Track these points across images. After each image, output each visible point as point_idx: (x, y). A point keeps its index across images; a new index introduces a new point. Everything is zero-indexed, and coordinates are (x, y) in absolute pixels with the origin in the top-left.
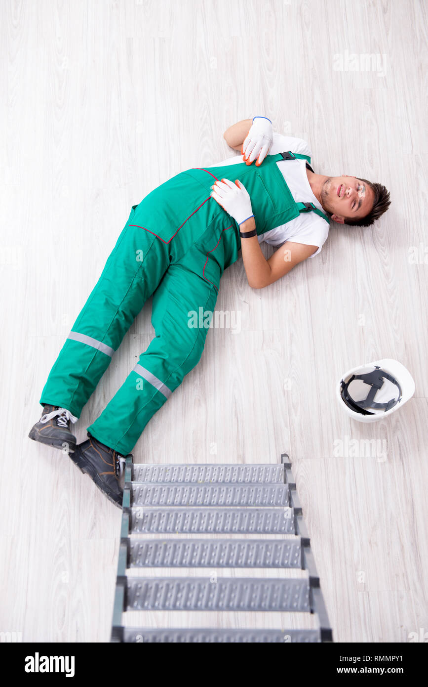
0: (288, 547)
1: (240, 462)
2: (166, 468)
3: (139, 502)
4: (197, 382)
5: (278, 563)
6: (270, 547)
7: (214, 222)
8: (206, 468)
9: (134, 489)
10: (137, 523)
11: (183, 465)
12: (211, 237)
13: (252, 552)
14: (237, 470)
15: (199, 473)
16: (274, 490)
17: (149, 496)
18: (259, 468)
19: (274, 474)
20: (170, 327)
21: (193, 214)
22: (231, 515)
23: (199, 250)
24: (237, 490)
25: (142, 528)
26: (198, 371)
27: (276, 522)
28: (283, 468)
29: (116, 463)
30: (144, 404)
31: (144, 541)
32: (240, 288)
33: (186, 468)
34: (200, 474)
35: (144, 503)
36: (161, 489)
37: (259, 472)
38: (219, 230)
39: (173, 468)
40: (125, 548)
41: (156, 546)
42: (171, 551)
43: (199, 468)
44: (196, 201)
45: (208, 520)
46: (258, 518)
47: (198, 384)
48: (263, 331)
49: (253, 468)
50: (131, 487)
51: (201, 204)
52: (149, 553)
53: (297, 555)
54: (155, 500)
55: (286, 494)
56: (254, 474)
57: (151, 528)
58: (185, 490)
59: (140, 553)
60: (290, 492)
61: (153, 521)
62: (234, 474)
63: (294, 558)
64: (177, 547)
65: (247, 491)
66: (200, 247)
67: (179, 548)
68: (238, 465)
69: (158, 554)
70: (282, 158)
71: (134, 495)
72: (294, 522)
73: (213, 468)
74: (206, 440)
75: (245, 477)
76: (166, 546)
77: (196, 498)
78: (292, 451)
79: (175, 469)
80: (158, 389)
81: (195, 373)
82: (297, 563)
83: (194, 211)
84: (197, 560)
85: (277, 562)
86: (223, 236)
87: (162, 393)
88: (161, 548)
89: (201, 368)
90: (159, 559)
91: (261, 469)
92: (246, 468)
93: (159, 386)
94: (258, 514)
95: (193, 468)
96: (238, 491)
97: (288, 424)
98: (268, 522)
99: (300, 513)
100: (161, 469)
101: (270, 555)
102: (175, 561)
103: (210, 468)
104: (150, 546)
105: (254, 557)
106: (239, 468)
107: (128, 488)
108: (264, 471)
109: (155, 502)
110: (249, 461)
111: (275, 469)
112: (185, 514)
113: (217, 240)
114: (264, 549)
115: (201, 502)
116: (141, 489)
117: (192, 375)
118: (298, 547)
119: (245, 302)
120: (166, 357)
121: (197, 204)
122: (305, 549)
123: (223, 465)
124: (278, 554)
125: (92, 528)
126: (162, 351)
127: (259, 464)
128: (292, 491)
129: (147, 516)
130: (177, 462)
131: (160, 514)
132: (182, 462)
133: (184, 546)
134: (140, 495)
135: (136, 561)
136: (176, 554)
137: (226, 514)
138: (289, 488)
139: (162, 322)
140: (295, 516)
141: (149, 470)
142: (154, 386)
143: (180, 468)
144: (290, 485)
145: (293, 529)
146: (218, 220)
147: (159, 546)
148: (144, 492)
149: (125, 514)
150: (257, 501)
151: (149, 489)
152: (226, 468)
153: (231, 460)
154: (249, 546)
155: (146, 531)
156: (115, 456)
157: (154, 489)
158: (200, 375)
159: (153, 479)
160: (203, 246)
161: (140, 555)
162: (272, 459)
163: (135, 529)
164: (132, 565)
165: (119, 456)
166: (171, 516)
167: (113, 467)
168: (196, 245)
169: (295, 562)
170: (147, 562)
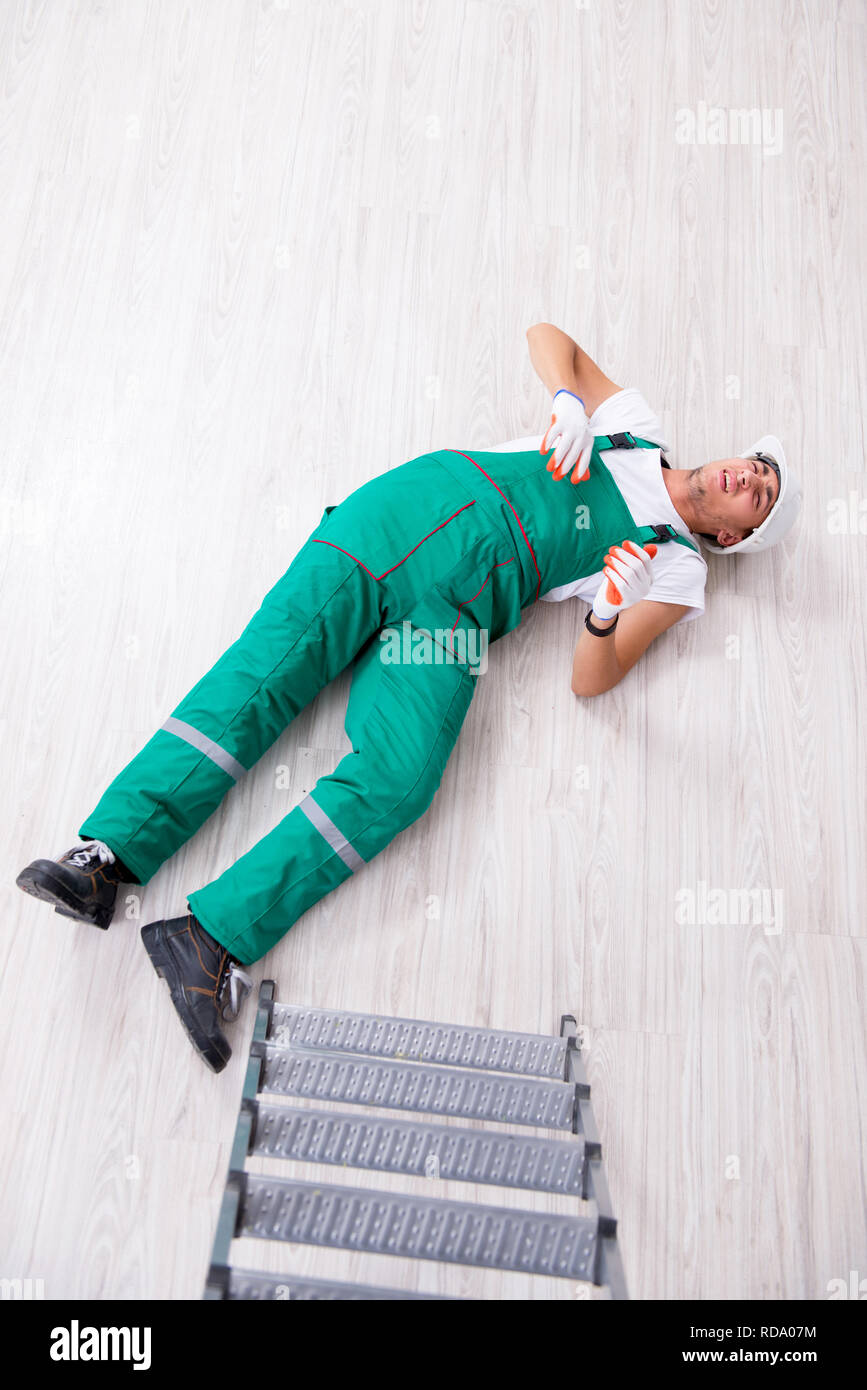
0: (571, 1234)
1: (481, 1024)
2: (336, 1019)
3: (275, 1084)
4: (415, 854)
5: (547, 1264)
6: (533, 1229)
7: (477, 547)
8: (414, 1029)
9: (269, 1058)
10: (267, 1134)
11: (370, 1017)
12: (470, 575)
13: (495, 1234)
14: (475, 1039)
15: (400, 1036)
16: (545, 1094)
17: (296, 1075)
18: (519, 1042)
19: (546, 1057)
20: (378, 735)
21: (437, 529)
22: (458, 1141)
23: (445, 598)
24: (471, 1085)
25: (274, 1147)
26: (419, 833)
27: (546, 1167)
28: (566, 1046)
29: (222, 976)
30: (302, 873)
31: (275, 1184)
32: (517, 685)
33: (375, 1024)
34: (402, 1039)
35: (284, 1089)
36: (323, 1064)
37: (517, 1050)
38: (487, 563)
39: (349, 1021)
40: (235, 1194)
41: (300, 1197)
42: (329, 1212)
43: (401, 1027)
44: (444, 507)
45: (411, 1146)
46: (511, 1155)
47: (417, 858)
48: (552, 771)
49: (505, 1040)
50: (265, 1052)
51: (453, 513)
52: (282, 1211)
53: (586, 1251)
54: (308, 1085)
55: (569, 1105)
56: (507, 1052)
57: (294, 1150)
58: (370, 1073)
59: (264, 1208)
60: (577, 1102)
61: (299, 1135)
62: (468, 1047)
63: (580, 1258)
64: (343, 1205)
65: (491, 1090)
66: (446, 593)
67: (347, 1207)
68: (477, 1029)
69: (301, 1214)
70: (612, 446)
71: (267, 1069)
72: (583, 1173)
73: (428, 1030)
74: (419, 969)
75: (489, 1054)
76: (319, 1199)
77: (390, 1092)
78: (583, 1011)
79: (353, 1022)
80: (336, 850)
81: (413, 835)
82: (586, 1269)
83: (439, 525)
84: (380, 1238)
85: (544, 1262)
86: (493, 575)
87: (344, 859)
88: (308, 1202)
89: (427, 828)
90: (302, 1226)
91: (523, 1044)
92: (492, 1038)
93: (339, 844)
94: (512, 1147)
95: (388, 1025)
96: (474, 1086)
97: (582, 955)
98: (530, 1164)
99: (596, 1156)
100: (328, 1019)
101: (532, 1247)
102: (334, 1235)
103: (422, 1029)
104: (287, 1196)
105: (497, 1245)
106: (479, 1037)
107: (256, 1053)
108: (526, 1049)
109: (307, 1088)
110: (497, 1024)
111: (549, 1047)
112: (364, 1129)
113: (480, 582)
114: (520, 1232)
115: (398, 1101)
116: (284, 1060)
117: (408, 839)
118: (591, 1236)
119: (523, 710)
120: (364, 793)
121: (446, 512)
122: (605, 1241)
123: (447, 1026)
124: (548, 1246)
125: (179, 1119)
126: (357, 779)
127: (519, 1034)
128: (581, 1101)
129: (289, 1123)
130: (358, 1010)
131: (315, 1123)
132: (368, 1011)
133: (357, 1204)
134: (280, 1071)
135: (254, 1224)
136: (339, 1219)
137: (446, 1139)
138: (576, 1095)
139: (365, 726)
140: (586, 1159)
141: (303, 1018)
142: (330, 842)
143: (362, 1023)
144: (578, 1086)
145: (579, 1185)
146: (484, 546)
147: (306, 1199)
148: (288, 1066)
149: (245, 1113)
150: (509, 1113)
151: (298, 1062)
152: (453, 1033)
153: (464, 1017)
154: (490, 1221)
155: (283, 1153)
156: (225, 962)
157: (308, 1063)
158: (422, 841)
159: (307, 1038)
160: (451, 590)
161: (265, 1212)
162: (543, 1025)
163: (261, 1145)
164: (245, 1231)
165: (232, 964)
166: (335, 1128)
167: (215, 982)
168: (439, 586)
169: (582, 1267)
170: (276, 1228)
